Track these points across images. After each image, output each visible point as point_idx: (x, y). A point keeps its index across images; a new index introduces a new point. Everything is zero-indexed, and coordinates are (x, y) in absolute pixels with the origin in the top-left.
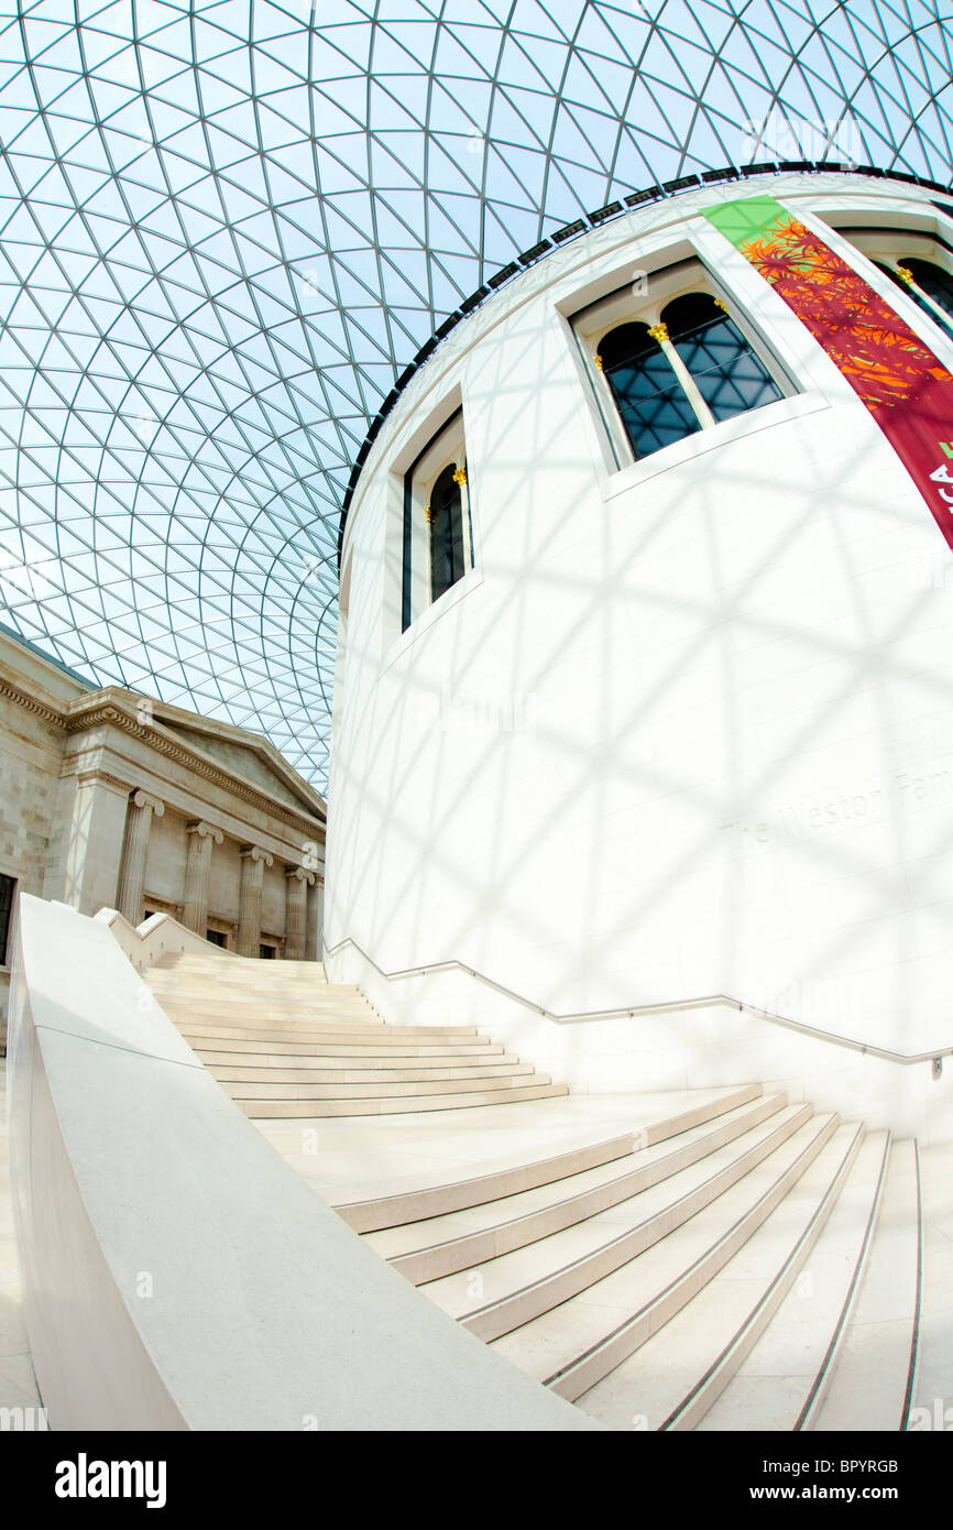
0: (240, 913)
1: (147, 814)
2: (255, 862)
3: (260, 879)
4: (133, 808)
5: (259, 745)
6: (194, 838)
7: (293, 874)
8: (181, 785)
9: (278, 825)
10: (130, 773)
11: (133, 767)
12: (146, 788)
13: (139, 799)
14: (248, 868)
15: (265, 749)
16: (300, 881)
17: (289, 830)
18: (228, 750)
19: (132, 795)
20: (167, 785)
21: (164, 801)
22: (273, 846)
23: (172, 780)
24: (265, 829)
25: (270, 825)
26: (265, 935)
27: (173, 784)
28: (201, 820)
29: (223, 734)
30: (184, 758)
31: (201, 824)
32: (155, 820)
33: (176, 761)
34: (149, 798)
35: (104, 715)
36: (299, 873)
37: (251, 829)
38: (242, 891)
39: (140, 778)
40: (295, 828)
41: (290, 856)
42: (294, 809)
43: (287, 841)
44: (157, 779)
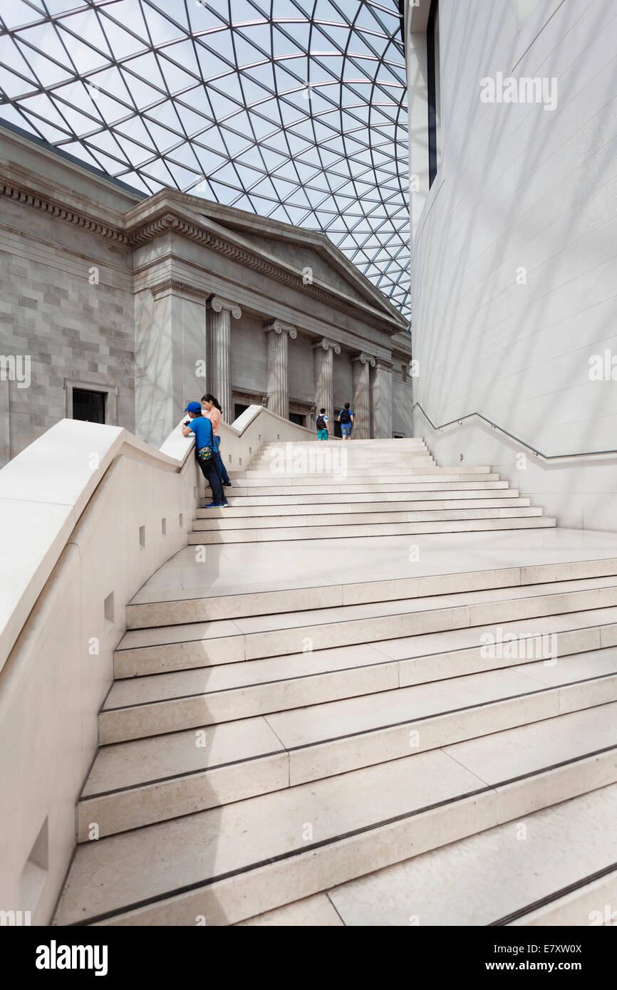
1: (225, 319)
2: (325, 352)
3: (331, 366)
4: (211, 315)
5: (320, 243)
6: (271, 336)
7: (356, 359)
8: (253, 288)
9: (342, 318)
10: (204, 281)
11: (206, 273)
12: (222, 294)
13: (216, 305)
14: (320, 357)
15: (325, 247)
16: (363, 365)
17: (352, 322)
19: (209, 301)
21: (240, 305)
22: (340, 336)
23: (245, 284)
24: (332, 322)
25: (335, 318)
27: (246, 288)
28: (275, 319)
29: (285, 234)
30: (255, 263)
31: (276, 323)
32: (234, 324)
33: (246, 265)
34: (225, 303)
36: (362, 358)
37: (321, 323)
39: (213, 284)
40: (357, 319)
41: (354, 343)
42: (356, 301)
43: (351, 330)
44: (230, 285)
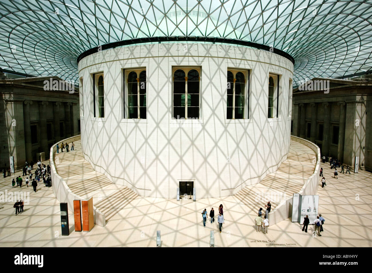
0: (54, 117)
1: (28, 105)
2: (56, 106)
3: (59, 108)
4: (24, 105)
6: (41, 105)
7: (66, 104)
8: (35, 95)
9: (62, 94)
12: (27, 99)
13: (25, 103)
16: (68, 106)
17: (65, 95)
19: (23, 102)
21: (32, 100)
22: (61, 100)
24: (59, 97)
25: (60, 95)
26: (60, 120)
27: (33, 96)
31: (43, 102)
32: (30, 105)
33: (34, 90)
34: (28, 101)
36: (68, 104)
37: (56, 98)
38: (54, 112)
39: (24, 97)
41: (65, 101)
43: (65, 98)
44: (30, 96)
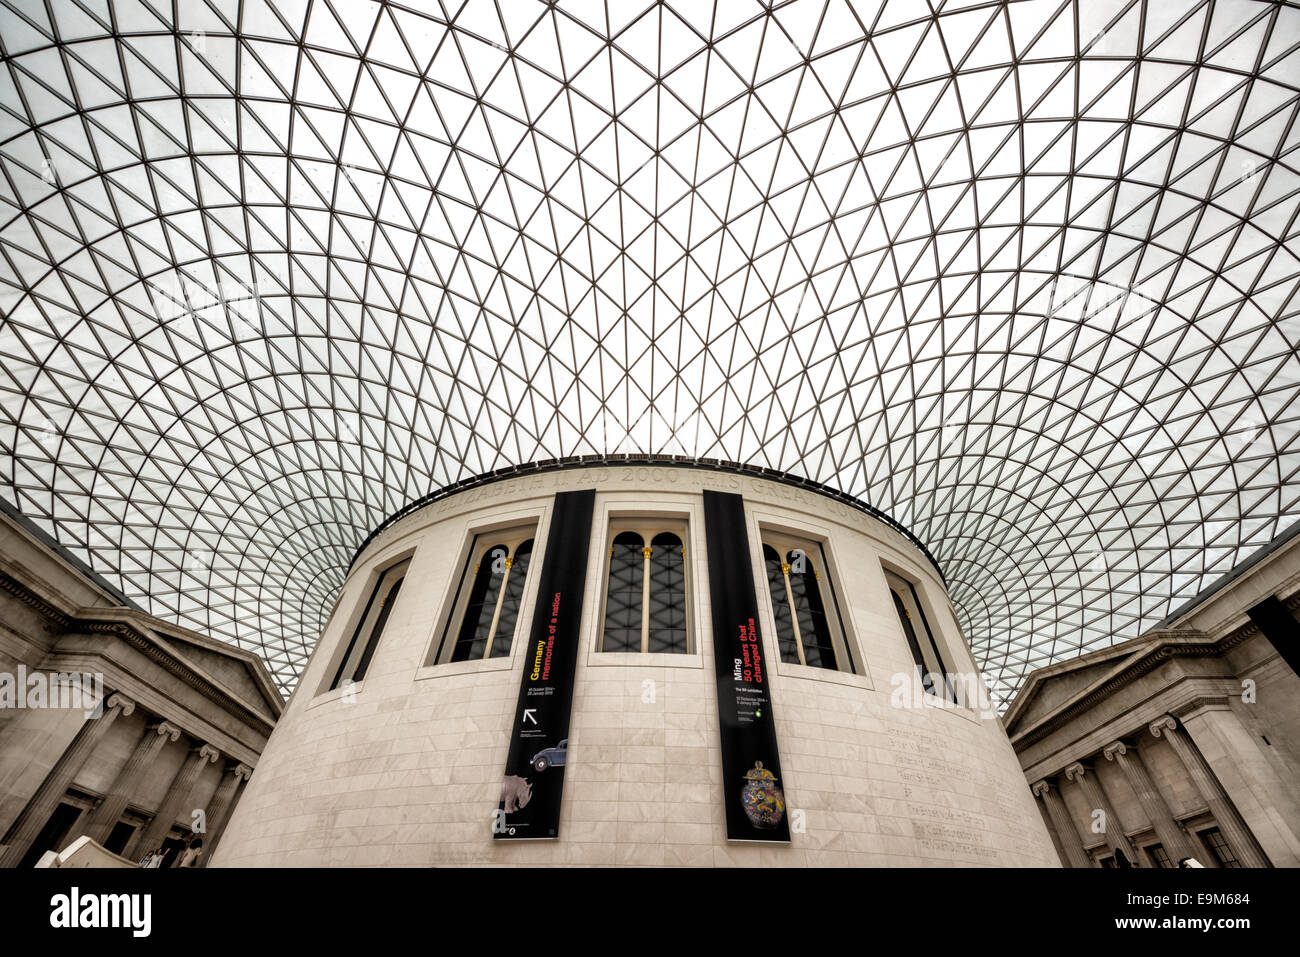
0: (162, 805)
1: (114, 714)
2: (199, 758)
3: (197, 774)
5: (251, 660)
6: (150, 735)
7: (232, 770)
8: (161, 690)
9: (238, 725)
10: (116, 678)
11: (121, 673)
12: (126, 692)
13: (113, 701)
14: (190, 764)
15: (253, 665)
16: (235, 776)
17: (247, 731)
18: (220, 662)
19: (111, 695)
20: (148, 690)
21: (137, 703)
22: (224, 744)
23: (155, 685)
24: (224, 729)
25: (230, 725)
27: (154, 689)
28: (165, 719)
29: (221, 651)
30: (177, 669)
31: (164, 723)
32: (120, 719)
33: (167, 669)
34: (124, 700)
35: (114, 628)
36: (238, 770)
37: (212, 728)
38: (174, 784)
39: (123, 682)
40: (253, 728)
41: (236, 752)
42: (258, 714)
43: (240, 739)
44: (140, 684)
